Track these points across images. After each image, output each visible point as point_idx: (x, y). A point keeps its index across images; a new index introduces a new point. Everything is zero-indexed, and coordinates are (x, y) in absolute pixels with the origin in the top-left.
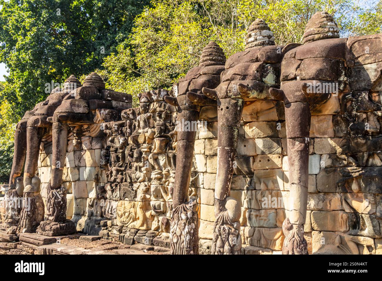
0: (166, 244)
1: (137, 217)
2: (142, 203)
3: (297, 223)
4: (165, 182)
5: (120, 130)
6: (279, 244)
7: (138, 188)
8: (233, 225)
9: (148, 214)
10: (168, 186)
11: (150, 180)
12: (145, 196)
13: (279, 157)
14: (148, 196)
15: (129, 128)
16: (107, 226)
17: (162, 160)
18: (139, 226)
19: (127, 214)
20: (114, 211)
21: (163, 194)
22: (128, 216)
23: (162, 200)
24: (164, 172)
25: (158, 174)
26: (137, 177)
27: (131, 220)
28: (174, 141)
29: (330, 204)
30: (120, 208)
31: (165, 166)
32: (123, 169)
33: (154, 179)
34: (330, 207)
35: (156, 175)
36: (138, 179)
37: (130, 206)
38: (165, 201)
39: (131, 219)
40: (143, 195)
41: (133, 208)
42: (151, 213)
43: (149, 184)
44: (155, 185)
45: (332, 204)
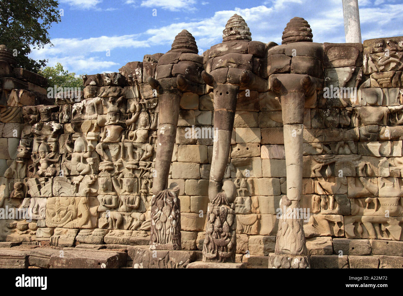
0: (123, 240)
1: (79, 215)
2: (85, 198)
3: (296, 199)
4: (119, 174)
5: (53, 116)
6: (255, 228)
7: (80, 181)
8: (230, 206)
9: (93, 210)
10: (122, 179)
11: (98, 172)
12: (90, 190)
13: (258, 146)
14: (94, 191)
15: (67, 114)
16: (28, 228)
17: (113, 151)
18: (82, 224)
19: (62, 212)
20: (42, 210)
21: (116, 187)
22: (65, 214)
23: (113, 193)
24: (116, 163)
25: (109, 165)
26: (79, 169)
27: (70, 218)
28: (132, 129)
29: (305, 188)
30: (53, 206)
31: (117, 157)
32: (56, 160)
33: (105, 171)
34: (305, 191)
35: (106, 166)
36: (80, 172)
37: (69, 203)
38: (116, 195)
39: (68, 217)
40: (88, 189)
41: (73, 204)
42: (97, 209)
43: (96, 177)
44: (106, 178)
45: (306, 188)
